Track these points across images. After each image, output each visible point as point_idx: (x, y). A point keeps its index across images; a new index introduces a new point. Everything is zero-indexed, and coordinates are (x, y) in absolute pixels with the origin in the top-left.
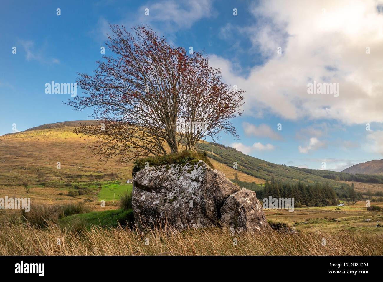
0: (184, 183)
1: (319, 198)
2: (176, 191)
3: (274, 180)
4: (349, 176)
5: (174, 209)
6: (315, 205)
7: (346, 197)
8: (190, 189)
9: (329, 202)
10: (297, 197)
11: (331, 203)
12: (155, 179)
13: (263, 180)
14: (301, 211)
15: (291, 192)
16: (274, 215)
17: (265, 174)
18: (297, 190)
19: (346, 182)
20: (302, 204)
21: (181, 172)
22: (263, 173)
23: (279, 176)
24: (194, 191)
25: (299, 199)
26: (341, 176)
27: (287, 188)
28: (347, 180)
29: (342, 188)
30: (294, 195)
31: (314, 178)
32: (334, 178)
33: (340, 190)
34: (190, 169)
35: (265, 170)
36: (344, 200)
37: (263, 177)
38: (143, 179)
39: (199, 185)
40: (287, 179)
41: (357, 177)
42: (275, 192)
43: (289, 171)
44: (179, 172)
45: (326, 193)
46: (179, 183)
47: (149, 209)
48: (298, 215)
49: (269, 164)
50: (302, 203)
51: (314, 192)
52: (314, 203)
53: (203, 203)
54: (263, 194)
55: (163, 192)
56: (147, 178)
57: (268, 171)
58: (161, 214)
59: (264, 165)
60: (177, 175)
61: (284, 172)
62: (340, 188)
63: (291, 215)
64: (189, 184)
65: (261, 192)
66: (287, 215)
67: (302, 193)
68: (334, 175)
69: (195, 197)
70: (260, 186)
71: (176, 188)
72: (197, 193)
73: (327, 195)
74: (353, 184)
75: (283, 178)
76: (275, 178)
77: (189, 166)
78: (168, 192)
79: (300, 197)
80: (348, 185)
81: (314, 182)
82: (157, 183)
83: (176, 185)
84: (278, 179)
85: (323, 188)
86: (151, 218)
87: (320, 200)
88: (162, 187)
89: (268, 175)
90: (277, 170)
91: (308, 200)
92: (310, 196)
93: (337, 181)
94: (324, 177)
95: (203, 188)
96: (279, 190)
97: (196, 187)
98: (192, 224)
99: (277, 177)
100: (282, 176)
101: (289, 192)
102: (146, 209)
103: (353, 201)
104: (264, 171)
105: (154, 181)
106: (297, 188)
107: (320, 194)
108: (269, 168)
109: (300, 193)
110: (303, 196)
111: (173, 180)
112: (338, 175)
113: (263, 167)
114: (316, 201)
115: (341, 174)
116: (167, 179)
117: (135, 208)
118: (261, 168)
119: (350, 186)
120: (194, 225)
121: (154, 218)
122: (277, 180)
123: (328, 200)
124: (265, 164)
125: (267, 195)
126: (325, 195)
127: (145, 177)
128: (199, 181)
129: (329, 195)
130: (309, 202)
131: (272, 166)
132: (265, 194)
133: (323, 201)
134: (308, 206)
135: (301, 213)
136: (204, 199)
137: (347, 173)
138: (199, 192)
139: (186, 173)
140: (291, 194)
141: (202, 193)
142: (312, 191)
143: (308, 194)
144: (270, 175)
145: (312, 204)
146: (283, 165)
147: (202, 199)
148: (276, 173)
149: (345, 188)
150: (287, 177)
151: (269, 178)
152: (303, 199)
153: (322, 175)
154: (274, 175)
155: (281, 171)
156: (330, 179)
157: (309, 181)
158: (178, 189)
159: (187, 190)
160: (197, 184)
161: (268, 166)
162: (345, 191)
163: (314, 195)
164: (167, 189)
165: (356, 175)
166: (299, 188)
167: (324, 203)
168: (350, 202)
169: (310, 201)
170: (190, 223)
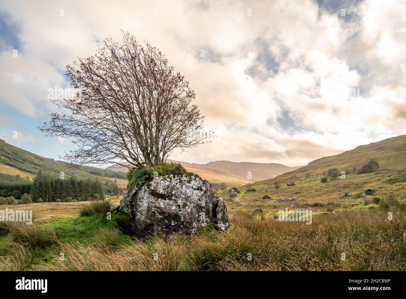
0: (188, 191)
1: (89, 193)
2: (182, 198)
3: (42, 173)
4: (112, 173)
5: (189, 213)
6: (84, 199)
7: (110, 192)
8: (194, 196)
9: (97, 197)
10: (68, 192)
11: (99, 198)
12: (167, 188)
13: (28, 173)
14: (73, 205)
15: (63, 187)
16: (47, 210)
17: (31, 167)
18: (69, 184)
19: (110, 178)
20: (73, 199)
21: (182, 182)
22: (29, 166)
23: (47, 169)
24: (198, 198)
25: (70, 193)
26: (105, 173)
27: (59, 183)
28: (110, 177)
29: (107, 184)
30: (66, 190)
31: (82, 174)
32: (99, 174)
33: (105, 186)
34: (188, 179)
35: (32, 163)
36: (108, 195)
37: (29, 170)
38: (158, 188)
39: (202, 192)
40: (54, 173)
41: (119, 175)
42: (46, 186)
43: (57, 165)
44: (180, 182)
45: (95, 188)
46: (184, 192)
47: (171, 214)
48: (73, 210)
49: (37, 157)
50: (73, 197)
51: (85, 187)
52: (84, 198)
53: (208, 207)
54: (32, 188)
55: (173, 200)
56: (160, 187)
57: (35, 164)
58: (182, 218)
59: (30, 157)
60: (179, 185)
61: (52, 166)
62: (105, 183)
63: (67, 210)
64: (192, 192)
65: (30, 187)
66: (61, 210)
67: (74, 188)
68: (100, 172)
69: (200, 203)
70: (26, 179)
71: (181, 195)
72: (201, 199)
73: (96, 190)
74: (115, 181)
75: (51, 172)
76: (43, 172)
77: (187, 177)
78: (177, 199)
79: (71, 192)
80: (112, 181)
81: (82, 177)
82: (169, 191)
83: (182, 193)
84: (46, 172)
85: (93, 184)
86: (173, 222)
87: (89, 194)
88: (172, 195)
89: (34, 168)
90: (44, 164)
91: (79, 195)
92: (80, 191)
93: (102, 177)
94: (91, 173)
95: (206, 195)
96: (50, 185)
97: (199, 194)
98: (201, 224)
99: (45, 170)
100: (49, 170)
101: (61, 187)
102: (169, 215)
103: (116, 195)
104: (30, 163)
105: (167, 190)
106: (69, 183)
107: (90, 189)
108: (36, 161)
109: (72, 188)
110: (75, 191)
111: (178, 189)
112: (103, 172)
113: (30, 159)
114: (86, 196)
115: (106, 171)
116: (173, 188)
117: (157, 214)
118: (27, 160)
119: (113, 182)
120: (202, 224)
121: (175, 222)
122: (45, 174)
123: (96, 195)
124: (32, 157)
125: (37, 189)
126: (94, 190)
127: (159, 186)
128: (201, 190)
129: (97, 190)
130: (79, 196)
131: (39, 159)
132: (34, 189)
133: (92, 196)
134: (78, 200)
135: (74, 207)
136: (208, 204)
137: (110, 171)
138: (203, 199)
139: (187, 183)
140: (63, 188)
141: (206, 199)
142: (83, 187)
143: (79, 189)
144: (36, 169)
145: (82, 198)
146: (51, 159)
147: (207, 204)
148: (44, 166)
149: (109, 184)
150: (55, 171)
151: (36, 171)
152: (74, 193)
153: (89, 171)
154: (42, 168)
155: (49, 165)
156: (96, 175)
157: (77, 176)
158: (183, 197)
159: (192, 197)
160: (200, 192)
161: (35, 159)
162: (110, 187)
163: (85, 190)
164: (176, 197)
165: (118, 173)
166: (71, 183)
167: (93, 198)
168: (113, 197)
169: (81, 195)
170: (200, 223)
